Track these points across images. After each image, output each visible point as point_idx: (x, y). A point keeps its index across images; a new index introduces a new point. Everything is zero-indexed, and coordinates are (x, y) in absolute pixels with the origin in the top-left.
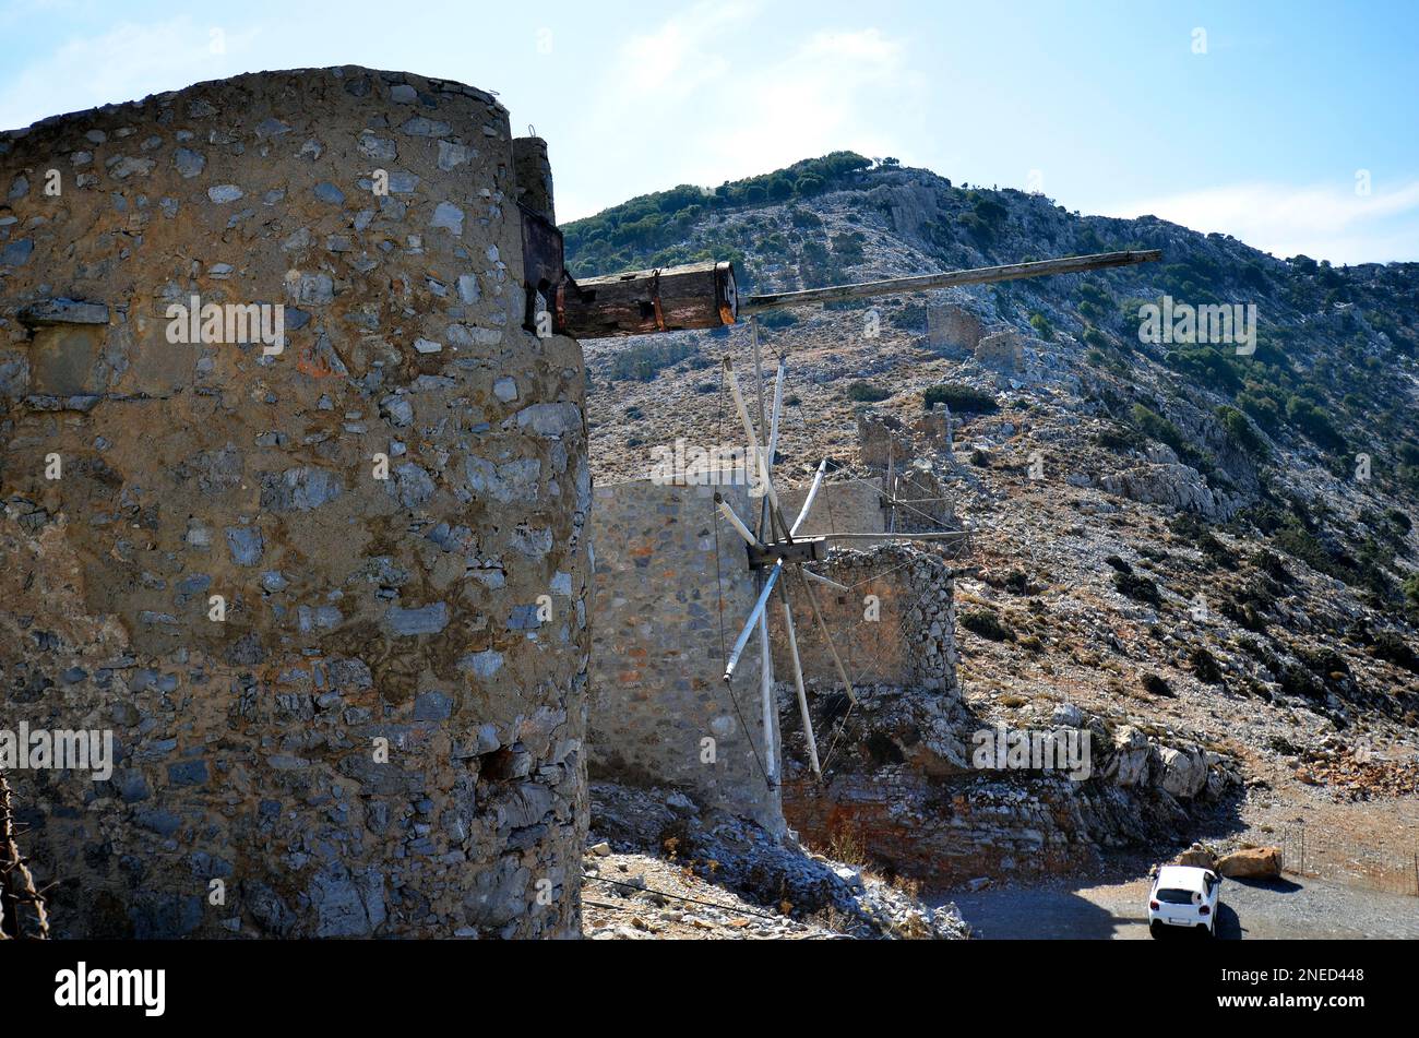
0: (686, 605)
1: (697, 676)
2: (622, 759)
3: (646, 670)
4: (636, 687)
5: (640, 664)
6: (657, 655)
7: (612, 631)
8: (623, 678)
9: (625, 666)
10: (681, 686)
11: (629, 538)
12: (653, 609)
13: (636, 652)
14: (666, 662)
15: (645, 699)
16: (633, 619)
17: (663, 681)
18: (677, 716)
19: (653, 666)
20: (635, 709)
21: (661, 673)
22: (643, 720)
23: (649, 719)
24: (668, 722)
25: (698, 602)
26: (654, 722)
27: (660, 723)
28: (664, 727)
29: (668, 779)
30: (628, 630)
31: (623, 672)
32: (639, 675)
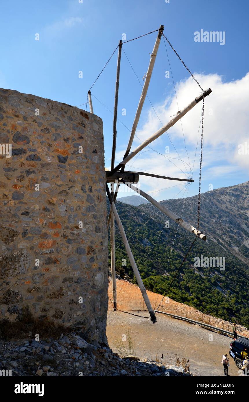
0: (85, 195)
1: (90, 244)
2: (30, 314)
3: (59, 239)
4: (51, 252)
5: (56, 234)
6: (67, 228)
7: (37, 207)
8: (41, 245)
9: (45, 236)
10: (79, 251)
11: (55, 140)
12: (67, 194)
13: (54, 225)
14: (73, 234)
15: (56, 261)
16: (54, 199)
17: (70, 248)
18: (77, 274)
19: (64, 236)
20: (48, 270)
21: (69, 241)
22: (53, 279)
23: (58, 278)
24: (71, 280)
25: (92, 194)
26: (61, 279)
27: (65, 280)
28: (68, 283)
29: (67, 325)
30: (50, 207)
31: (42, 240)
32: (54, 242)
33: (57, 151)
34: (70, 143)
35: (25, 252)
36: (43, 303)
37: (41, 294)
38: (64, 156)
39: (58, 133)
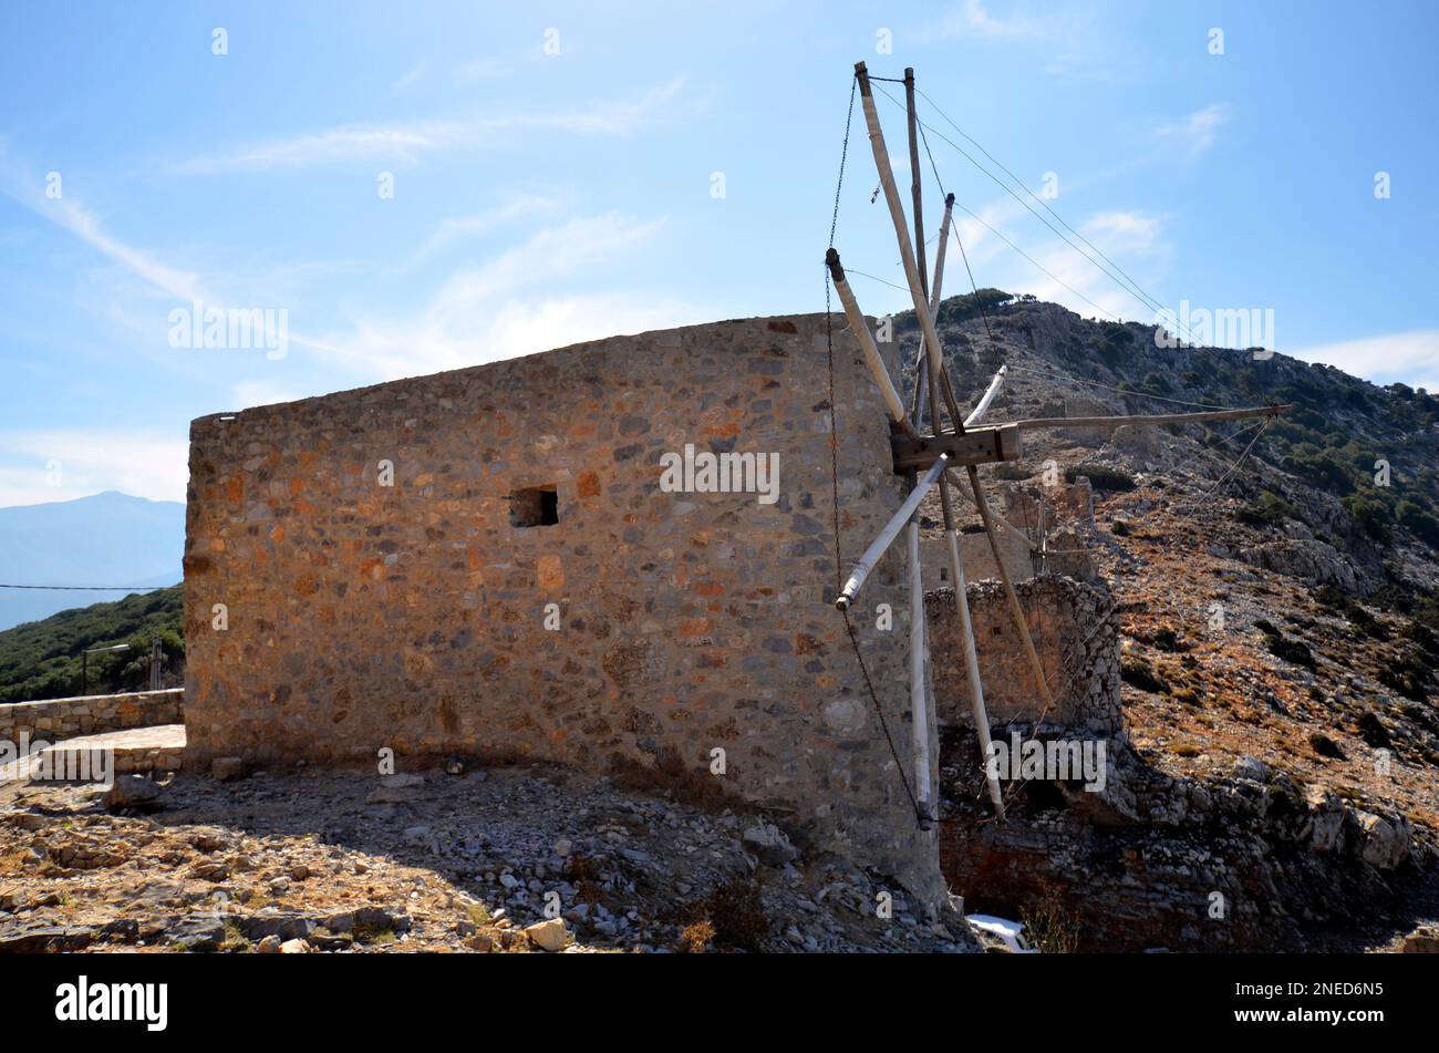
0: (788, 517)
1: (804, 630)
2: (680, 762)
3: (721, 617)
4: (705, 643)
5: (715, 608)
6: (739, 594)
7: (671, 553)
8: (685, 629)
9: (689, 610)
10: (777, 646)
11: (703, 409)
12: (736, 519)
13: (707, 587)
14: (755, 606)
15: (717, 664)
16: (704, 534)
17: (747, 635)
18: (768, 694)
19: (733, 611)
20: (702, 679)
21: (745, 622)
22: (716, 699)
23: (725, 697)
24: (754, 704)
25: (810, 513)
26: (732, 701)
27: (741, 704)
28: (747, 711)
29: (750, 797)
30: (696, 552)
31: (685, 619)
32: (711, 624)
33: (708, 430)
34: (742, 406)
35: (655, 641)
36: (699, 742)
37: (695, 725)
38: (726, 438)
39: (708, 391)
